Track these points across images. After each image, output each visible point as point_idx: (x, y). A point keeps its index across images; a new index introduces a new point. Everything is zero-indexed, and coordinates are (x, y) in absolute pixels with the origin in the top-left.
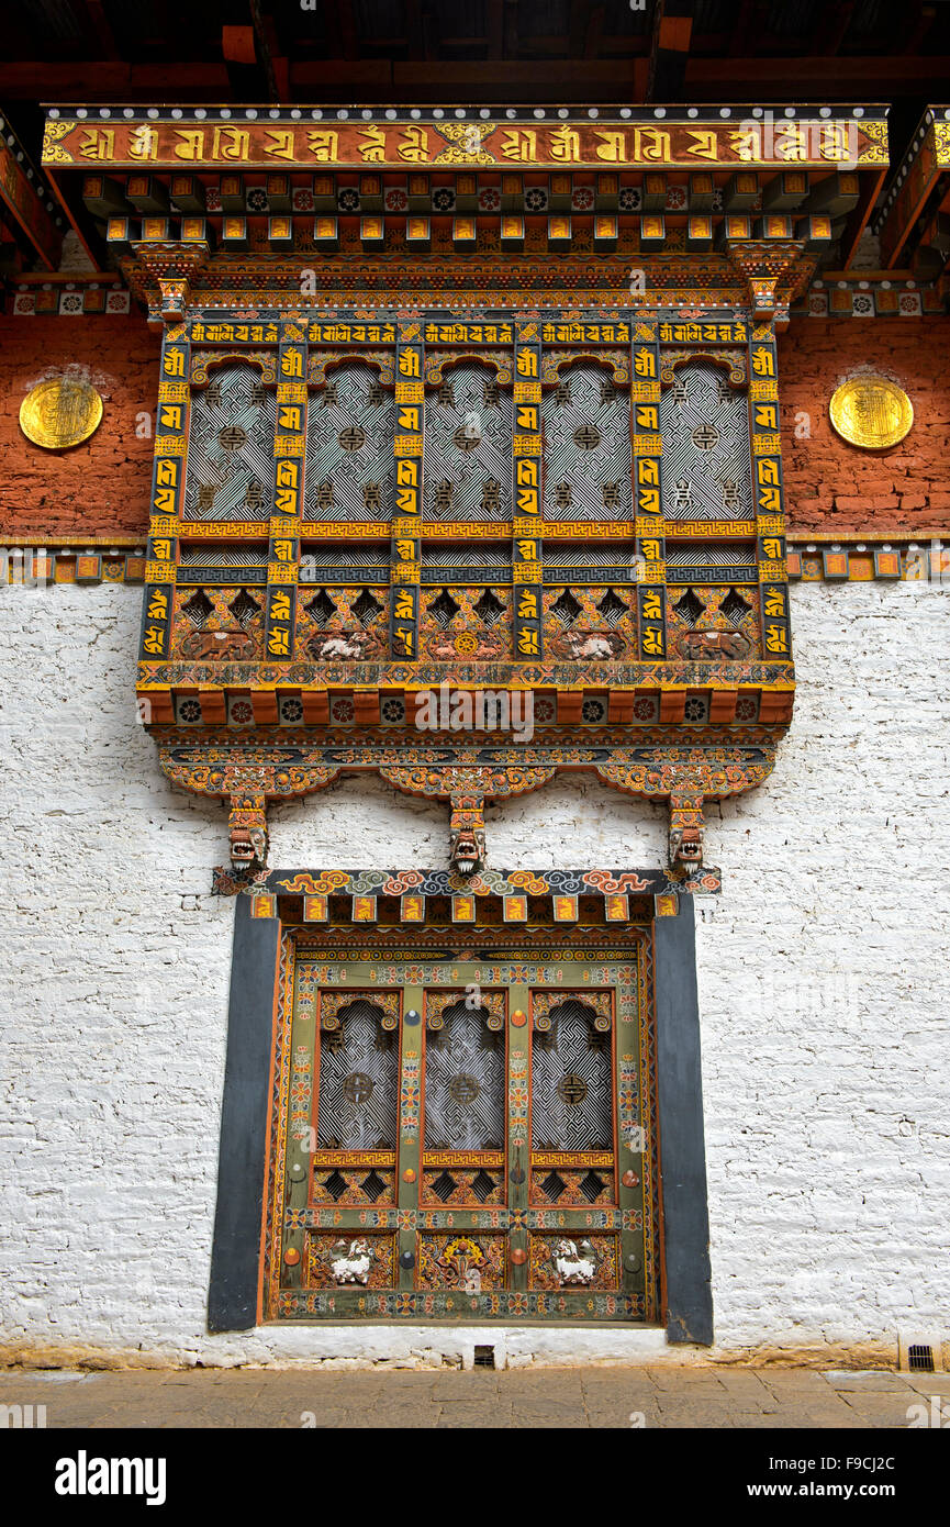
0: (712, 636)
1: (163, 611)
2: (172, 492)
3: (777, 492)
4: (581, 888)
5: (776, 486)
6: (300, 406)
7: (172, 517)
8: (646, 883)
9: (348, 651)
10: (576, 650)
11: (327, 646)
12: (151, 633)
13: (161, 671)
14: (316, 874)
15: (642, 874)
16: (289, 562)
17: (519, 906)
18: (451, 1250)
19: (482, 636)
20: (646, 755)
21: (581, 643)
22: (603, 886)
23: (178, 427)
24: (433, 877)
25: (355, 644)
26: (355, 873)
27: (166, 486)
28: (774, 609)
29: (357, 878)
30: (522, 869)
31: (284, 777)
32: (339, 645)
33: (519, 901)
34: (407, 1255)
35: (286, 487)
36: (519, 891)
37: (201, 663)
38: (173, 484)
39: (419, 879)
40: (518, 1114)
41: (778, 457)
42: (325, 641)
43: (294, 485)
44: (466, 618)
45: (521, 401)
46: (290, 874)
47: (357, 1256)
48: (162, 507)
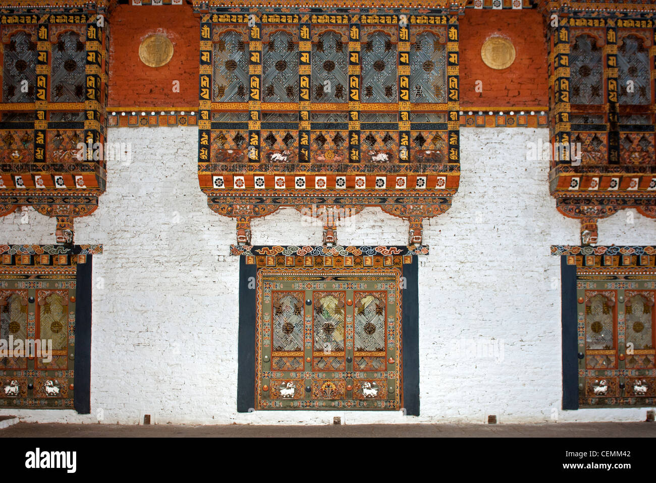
0: (428, 152)
1: (207, 141)
2: (208, 90)
3: (457, 92)
4: (374, 253)
5: (456, 89)
6: (259, 52)
7: (208, 101)
8: (400, 251)
9: (282, 158)
10: (374, 158)
11: (273, 156)
12: (203, 151)
13: (207, 166)
14: (270, 247)
15: (399, 247)
16: (256, 120)
17: (350, 260)
18: (324, 386)
19: (336, 152)
20: (401, 201)
21: (375, 155)
22: (383, 252)
23: (208, 61)
24: (317, 249)
25: (284, 155)
26: (286, 247)
27: (205, 88)
28: (453, 142)
29: (286, 249)
30: (351, 245)
31: (257, 209)
32: (277, 156)
33: (350, 258)
34: (308, 387)
35: (255, 88)
36: (350, 254)
37: (222, 163)
38: (208, 86)
39: (311, 249)
40: (349, 338)
41: (458, 76)
42: (273, 154)
43: (258, 87)
44: (329, 144)
45: (352, 50)
46: (260, 247)
47: (290, 388)
48: (204, 97)
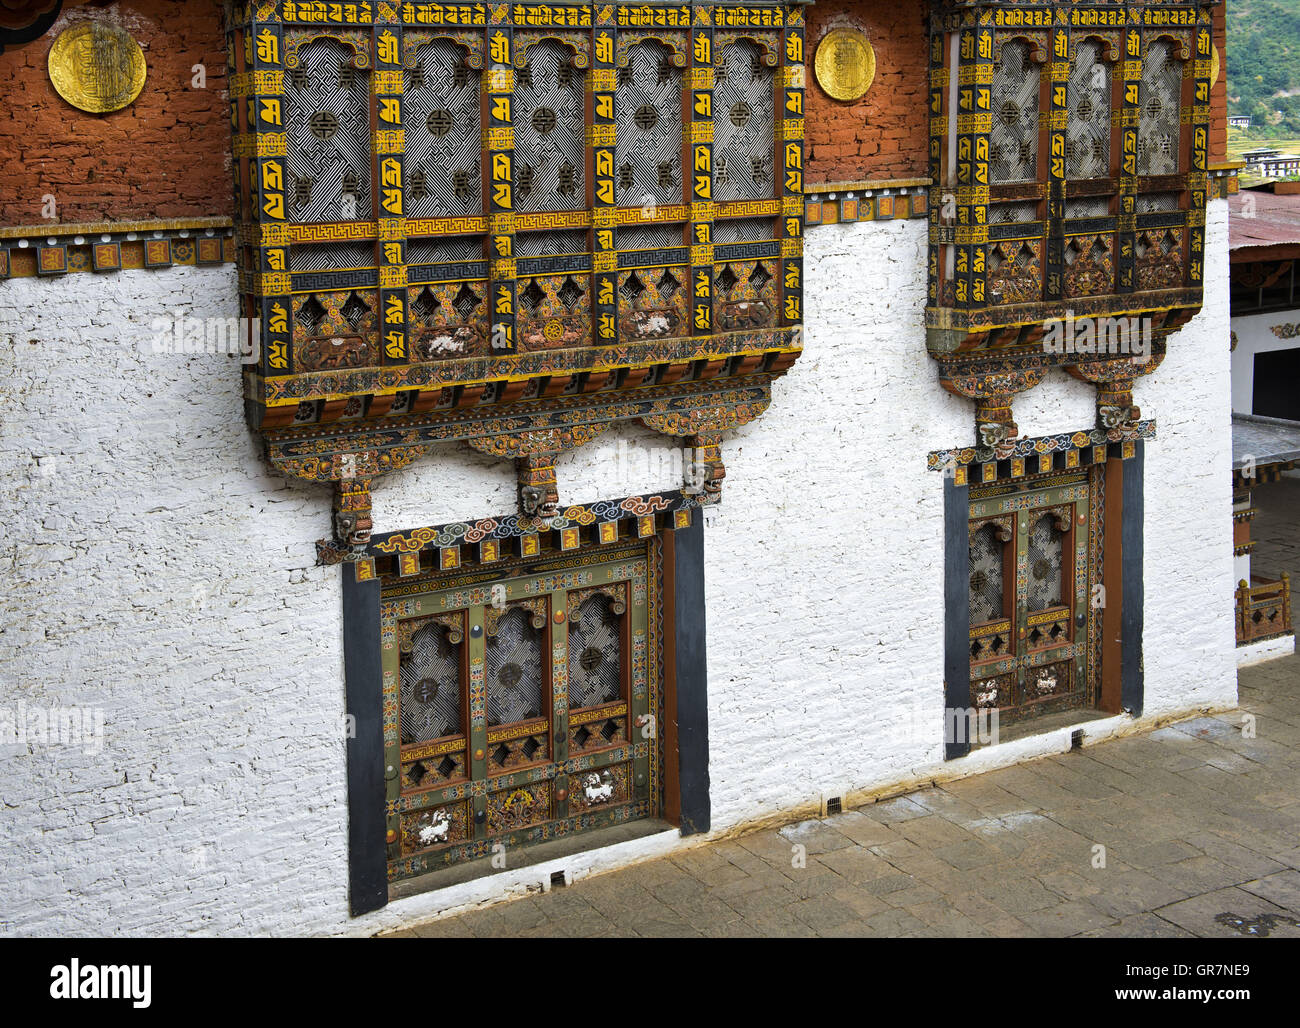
0: (743, 306)
1: (284, 324)
2: (280, 197)
3: (799, 174)
4: (620, 514)
5: (798, 170)
6: (399, 97)
7: (282, 224)
8: (668, 502)
9: (453, 346)
10: (641, 328)
11: (435, 343)
12: (275, 347)
13: (288, 386)
14: (407, 533)
15: (665, 495)
16: (398, 264)
17: (573, 536)
18: (509, 800)
19: (567, 323)
20: (679, 403)
21: (645, 322)
22: (636, 510)
23: (278, 122)
24: (505, 522)
25: (458, 339)
26: (440, 528)
27: (274, 190)
28: (791, 281)
29: (442, 532)
30: (574, 504)
31: (386, 458)
32: (444, 342)
33: (573, 532)
34: (480, 814)
35: (391, 187)
36: (573, 523)
37: (325, 374)
38: (280, 187)
39: (494, 525)
40: (560, 691)
41: (802, 141)
42: (433, 338)
43: (399, 185)
44: (552, 305)
45: (599, 90)
46: (384, 537)
47: (439, 822)
48: (271, 213)
